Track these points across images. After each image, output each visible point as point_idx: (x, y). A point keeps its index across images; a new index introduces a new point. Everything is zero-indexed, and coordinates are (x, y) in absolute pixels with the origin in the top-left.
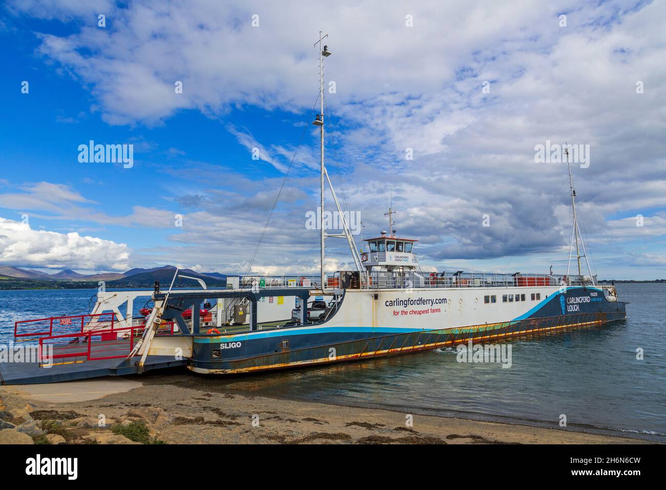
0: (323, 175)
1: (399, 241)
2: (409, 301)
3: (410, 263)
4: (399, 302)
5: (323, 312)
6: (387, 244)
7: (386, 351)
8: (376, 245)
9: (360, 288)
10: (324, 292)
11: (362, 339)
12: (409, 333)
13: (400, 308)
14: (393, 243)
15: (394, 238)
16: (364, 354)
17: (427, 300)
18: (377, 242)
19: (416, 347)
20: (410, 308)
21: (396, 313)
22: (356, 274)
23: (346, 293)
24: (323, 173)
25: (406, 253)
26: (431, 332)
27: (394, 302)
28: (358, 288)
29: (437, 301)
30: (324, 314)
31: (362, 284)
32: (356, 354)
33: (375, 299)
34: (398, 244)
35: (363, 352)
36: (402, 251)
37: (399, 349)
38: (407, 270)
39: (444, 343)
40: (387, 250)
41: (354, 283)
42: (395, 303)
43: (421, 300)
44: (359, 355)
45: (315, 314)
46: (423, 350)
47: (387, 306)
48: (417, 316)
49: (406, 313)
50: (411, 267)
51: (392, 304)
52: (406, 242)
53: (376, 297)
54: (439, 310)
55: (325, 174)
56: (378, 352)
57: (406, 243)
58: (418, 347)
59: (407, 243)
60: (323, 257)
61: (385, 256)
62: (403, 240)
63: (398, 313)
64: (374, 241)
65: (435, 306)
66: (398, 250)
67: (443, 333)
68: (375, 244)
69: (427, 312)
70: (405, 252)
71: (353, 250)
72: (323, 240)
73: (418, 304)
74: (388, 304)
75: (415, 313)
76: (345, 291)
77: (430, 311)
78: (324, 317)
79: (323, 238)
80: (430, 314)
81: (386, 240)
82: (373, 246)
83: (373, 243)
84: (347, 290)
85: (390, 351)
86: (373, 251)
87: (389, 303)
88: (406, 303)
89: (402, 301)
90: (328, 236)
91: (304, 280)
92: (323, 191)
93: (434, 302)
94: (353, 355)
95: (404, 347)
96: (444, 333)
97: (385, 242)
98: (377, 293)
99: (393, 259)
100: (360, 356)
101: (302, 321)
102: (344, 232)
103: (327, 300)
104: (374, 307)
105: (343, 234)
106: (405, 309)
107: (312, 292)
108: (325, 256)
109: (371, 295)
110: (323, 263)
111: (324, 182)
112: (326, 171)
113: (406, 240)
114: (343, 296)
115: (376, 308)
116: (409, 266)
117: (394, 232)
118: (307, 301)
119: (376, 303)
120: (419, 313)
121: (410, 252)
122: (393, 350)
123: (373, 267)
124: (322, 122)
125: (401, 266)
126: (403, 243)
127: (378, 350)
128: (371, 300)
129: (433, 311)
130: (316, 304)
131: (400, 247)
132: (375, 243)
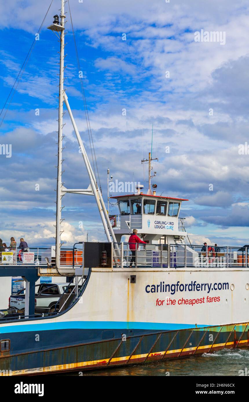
0: (61, 104)
1: (162, 200)
2: (178, 285)
3: (176, 232)
4: (163, 287)
5: (57, 299)
6: (144, 205)
7: (145, 355)
8: (128, 205)
9: (111, 267)
10: (60, 271)
11: (112, 339)
12: (177, 331)
13: (166, 296)
14: (153, 203)
15: (155, 195)
16: (114, 360)
17: (202, 285)
18: (130, 200)
19: (186, 350)
20: (179, 295)
21: (160, 303)
22: (107, 247)
23: (92, 273)
24: (62, 100)
25: (171, 218)
26: (206, 330)
27: (158, 286)
28: (109, 266)
29: (216, 287)
30: (59, 302)
31: (114, 260)
32: (103, 360)
33: (131, 282)
34: (160, 204)
35: (113, 357)
36: (165, 215)
37: (163, 353)
38: (171, 242)
39: (223, 344)
40: (144, 213)
41: (103, 259)
42: (159, 288)
43: (194, 285)
44: (107, 360)
45: (43, 302)
46: (195, 354)
47: (148, 292)
48: (190, 306)
49: (173, 302)
50: (176, 238)
51: (154, 289)
52: (171, 201)
53: (133, 279)
54: (217, 299)
55: (64, 102)
56: (133, 357)
57: (170, 203)
58: (188, 349)
59: (172, 203)
60: (59, 221)
61: (141, 220)
62: (167, 198)
63: (162, 302)
64: (125, 199)
65: (213, 294)
66: (159, 212)
67: (222, 331)
68: (126, 203)
69: (201, 301)
70: (168, 215)
71: (102, 212)
72: (60, 197)
73: (190, 290)
74: (149, 289)
75: (185, 302)
76: (90, 271)
77: (205, 300)
78: (58, 307)
79: (60, 194)
80: (206, 304)
81: (143, 198)
82: (124, 206)
83: (124, 201)
84: (93, 269)
85: (150, 355)
86: (123, 214)
87: (151, 288)
88: (173, 288)
89: (169, 285)
90: (67, 192)
91: (24, 253)
92: (61, 127)
93: (212, 287)
94: (99, 361)
95: (169, 349)
96: (224, 330)
97: (141, 200)
98: (134, 274)
99: (153, 224)
100: (109, 362)
101: (27, 313)
102: (90, 185)
103: (60, 282)
104: (130, 293)
105: (89, 189)
106: (173, 297)
107: (43, 271)
108: (63, 220)
109: (126, 277)
110: (59, 230)
111: (64, 113)
112: (66, 98)
113: (170, 199)
114: (87, 278)
115: (132, 296)
116: (174, 236)
117: (155, 186)
118: (35, 283)
119: (133, 287)
120: (192, 302)
121: (176, 216)
122: (154, 354)
123: (123, 236)
124: (63, 27)
125: (164, 236)
126: (166, 203)
127: (134, 354)
128: (126, 284)
129: (210, 300)
130: (45, 289)
131: (162, 208)
132: (127, 201)
